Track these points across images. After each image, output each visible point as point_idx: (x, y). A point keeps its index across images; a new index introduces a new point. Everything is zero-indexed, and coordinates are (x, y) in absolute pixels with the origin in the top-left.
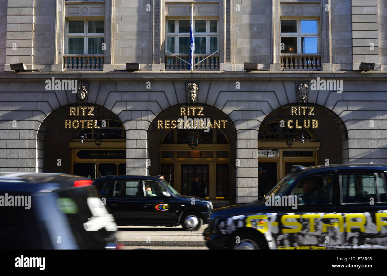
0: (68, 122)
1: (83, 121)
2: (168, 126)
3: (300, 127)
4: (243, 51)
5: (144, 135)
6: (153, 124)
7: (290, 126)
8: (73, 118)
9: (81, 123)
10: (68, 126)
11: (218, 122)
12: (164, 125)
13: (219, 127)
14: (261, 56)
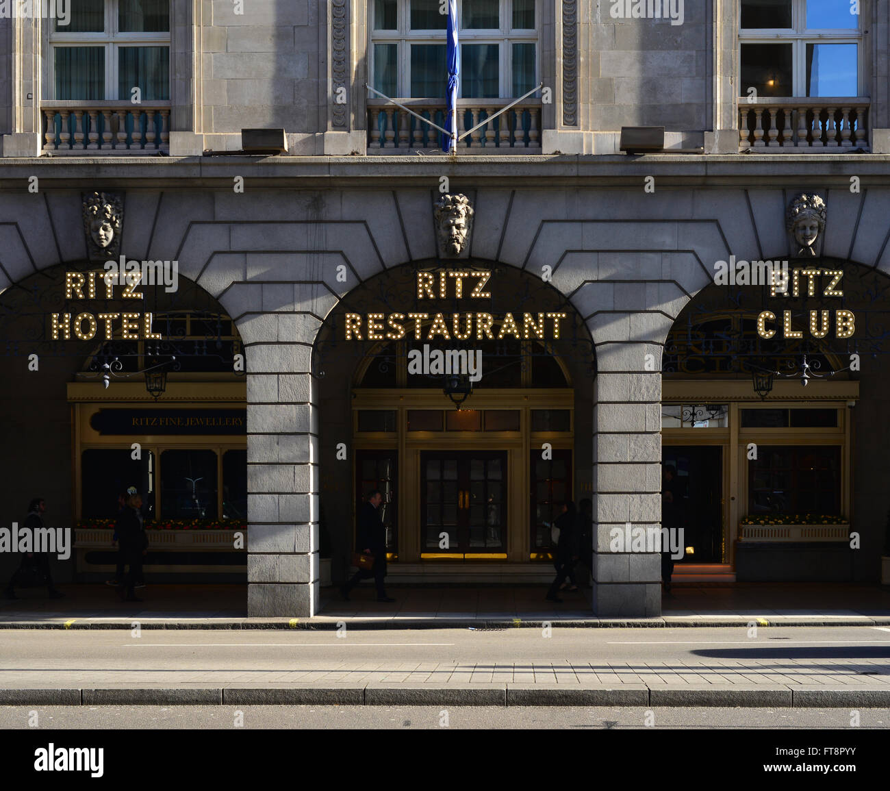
0: (61, 320)
1: (108, 317)
2: (377, 332)
3: (798, 335)
4: (618, 88)
5: (303, 359)
6: (332, 327)
7: (767, 329)
8: (75, 306)
9: (101, 324)
10: (61, 332)
11: (536, 319)
12: (364, 329)
13: (540, 333)
14: (675, 106)
